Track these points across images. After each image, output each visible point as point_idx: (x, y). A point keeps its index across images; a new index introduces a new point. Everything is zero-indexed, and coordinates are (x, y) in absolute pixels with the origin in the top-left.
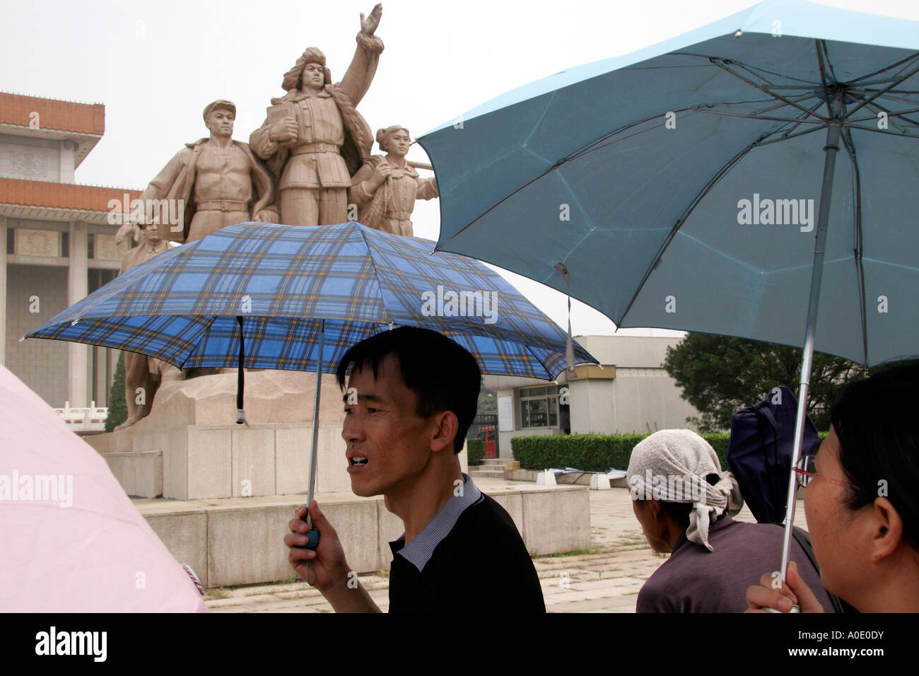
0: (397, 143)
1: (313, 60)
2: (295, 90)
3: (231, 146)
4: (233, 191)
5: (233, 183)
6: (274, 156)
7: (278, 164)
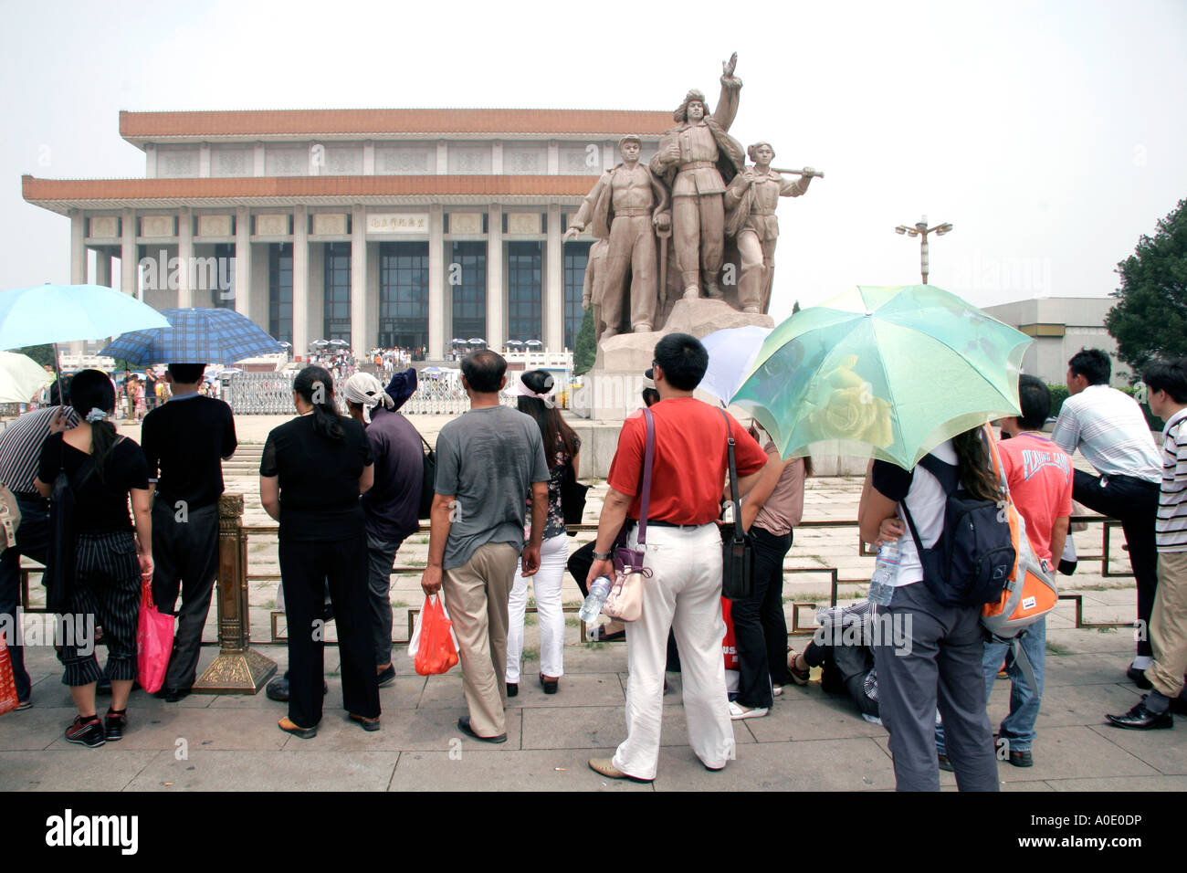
0: (760, 155)
1: (695, 99)
2: (682, 122)
3: (637, 168)
4: (637, 202)
5: (637, 195)
6: (665, 173)
7: (669, 179)
